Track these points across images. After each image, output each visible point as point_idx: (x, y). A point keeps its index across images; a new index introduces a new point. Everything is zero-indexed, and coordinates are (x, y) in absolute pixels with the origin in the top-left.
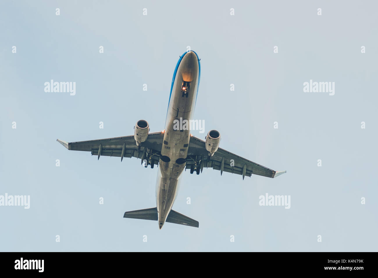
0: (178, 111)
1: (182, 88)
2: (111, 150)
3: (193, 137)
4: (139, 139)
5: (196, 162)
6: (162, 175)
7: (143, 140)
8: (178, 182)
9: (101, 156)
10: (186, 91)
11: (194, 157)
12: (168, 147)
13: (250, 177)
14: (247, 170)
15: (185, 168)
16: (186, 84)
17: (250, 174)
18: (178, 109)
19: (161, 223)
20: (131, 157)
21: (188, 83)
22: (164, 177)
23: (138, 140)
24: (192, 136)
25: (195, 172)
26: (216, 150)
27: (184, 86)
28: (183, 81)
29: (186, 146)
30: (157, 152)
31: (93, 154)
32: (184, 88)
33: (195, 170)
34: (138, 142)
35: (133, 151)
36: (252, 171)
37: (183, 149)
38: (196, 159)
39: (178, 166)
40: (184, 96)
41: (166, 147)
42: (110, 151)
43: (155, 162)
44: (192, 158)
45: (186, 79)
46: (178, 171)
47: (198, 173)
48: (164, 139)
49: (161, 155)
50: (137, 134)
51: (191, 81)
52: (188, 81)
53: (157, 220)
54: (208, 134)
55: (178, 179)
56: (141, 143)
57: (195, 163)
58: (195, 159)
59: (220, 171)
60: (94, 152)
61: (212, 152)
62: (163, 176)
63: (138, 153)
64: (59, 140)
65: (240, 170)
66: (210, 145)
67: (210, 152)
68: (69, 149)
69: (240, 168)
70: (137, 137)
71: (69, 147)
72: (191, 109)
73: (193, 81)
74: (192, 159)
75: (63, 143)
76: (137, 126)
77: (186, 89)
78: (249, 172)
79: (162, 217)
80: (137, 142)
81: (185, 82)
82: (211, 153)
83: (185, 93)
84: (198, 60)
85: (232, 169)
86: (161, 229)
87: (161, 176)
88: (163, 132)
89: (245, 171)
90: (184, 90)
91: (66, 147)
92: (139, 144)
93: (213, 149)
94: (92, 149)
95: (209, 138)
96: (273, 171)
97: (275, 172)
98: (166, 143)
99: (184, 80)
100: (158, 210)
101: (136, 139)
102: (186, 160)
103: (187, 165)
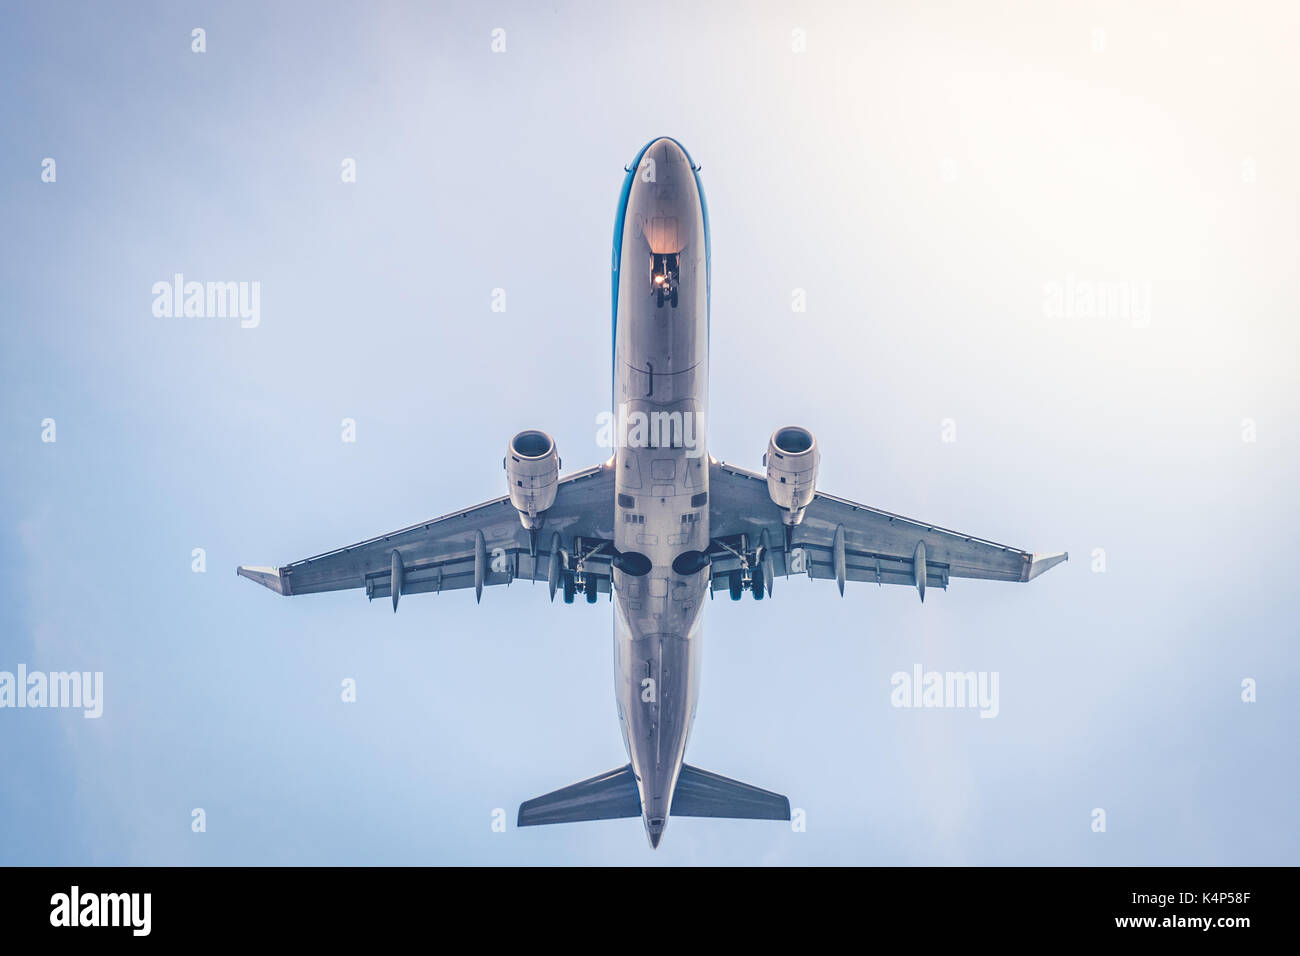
0: (651, 374)
1: (653, 278)
2: (436, 569)
3: (718, 464)
4: (529, 499)
5: (744, 559)
6: (631, 628)
7: (545, 504)
8: (691, 648)
9: (403, 599)
10: (666, 286)
11: (733, 540)
12: (635, 517)
13: (945, 588)
14: (930, 564)
15: (708, 590)
16: (665, 262)
17: (941, 577)
18: (648, 364)
19: (654, 823)
20: (511, 582)
21: (671, 258)
22: (638, 638)
23: (525, 504)
24: (714, 461)
25: (747, 594)
26: (809, 500)
27: (658, 270)
28: (651, 253)
29: (698, 500)
30: (601, 546)
31: (372, 594)
32: (659, 279)
33: (747, 584)
34: (526, 513)
35: (515, 555)
36: (947, 566)
37: (691, 516)
38: (744, 547)
39: (684, 584)
40: (665, 302)
41: (628, 517)
42: (433, 572)
43: (600, 583)
44: (727, 547)
45: (660, 244)
46: (685, 605)
47: (758, 595)
48: (619, 489)
49: (616, 553)
50: (520, 484)
51: (680, 248)
52: (669, 250)
53: (639, 813)
54: (771, 442)
55: (690, 636)
56: (538, 514)
57: (743, 562)
58: (738, 547)
59: (835, 583)
60: (375, 587)
61: (794, 506)
62: (633, 632)
63: (533, 561)
64: (244, 568)
65: (906, 567)
66: (783, 480)
67: (788, 509)
68: (286, 593)
69: (904, 560)
70: (519, 496)
71: (284, 584)
72: (698, 359)
73: (686, 248)
74: (729, 549)
75: (263, 575)
76: (515, 452)
77: (667, 281)
78: (937, 571)
79: (657, 798)
80: (521, 515)
81: (658, 258)
82: (792, 511)
83: (666, 293)
84: (693, 168)
85: (875, 570)
86: (659, 845)
87: (626, 633)
88: (609, 463)
89: (922, 569)
90: (661, 285)
91: (274, 589)
92: (533, 519)
93: (799, 494)
94: (368, 577)
95: (777, 455)
96: (1024, 553)
97: (1030, 556)
98: (627, 502)
99: (654, 251)
100: (637, 772)
101: (516, 504)
102: (706, 558)
103: (715, 576)
